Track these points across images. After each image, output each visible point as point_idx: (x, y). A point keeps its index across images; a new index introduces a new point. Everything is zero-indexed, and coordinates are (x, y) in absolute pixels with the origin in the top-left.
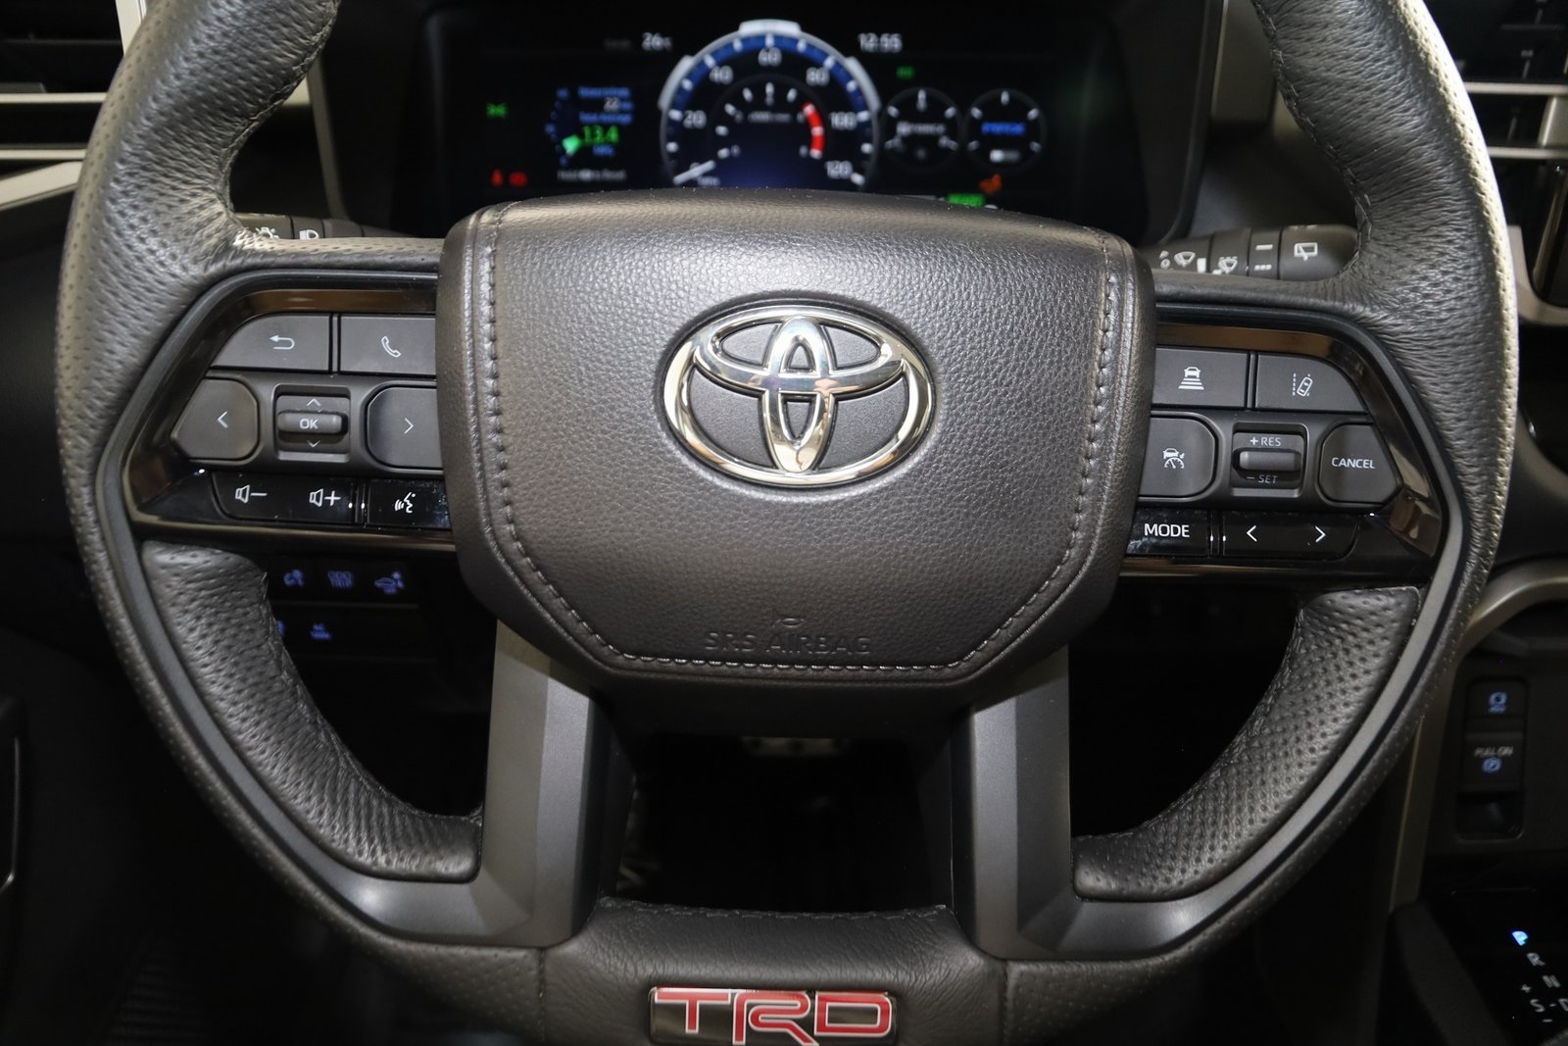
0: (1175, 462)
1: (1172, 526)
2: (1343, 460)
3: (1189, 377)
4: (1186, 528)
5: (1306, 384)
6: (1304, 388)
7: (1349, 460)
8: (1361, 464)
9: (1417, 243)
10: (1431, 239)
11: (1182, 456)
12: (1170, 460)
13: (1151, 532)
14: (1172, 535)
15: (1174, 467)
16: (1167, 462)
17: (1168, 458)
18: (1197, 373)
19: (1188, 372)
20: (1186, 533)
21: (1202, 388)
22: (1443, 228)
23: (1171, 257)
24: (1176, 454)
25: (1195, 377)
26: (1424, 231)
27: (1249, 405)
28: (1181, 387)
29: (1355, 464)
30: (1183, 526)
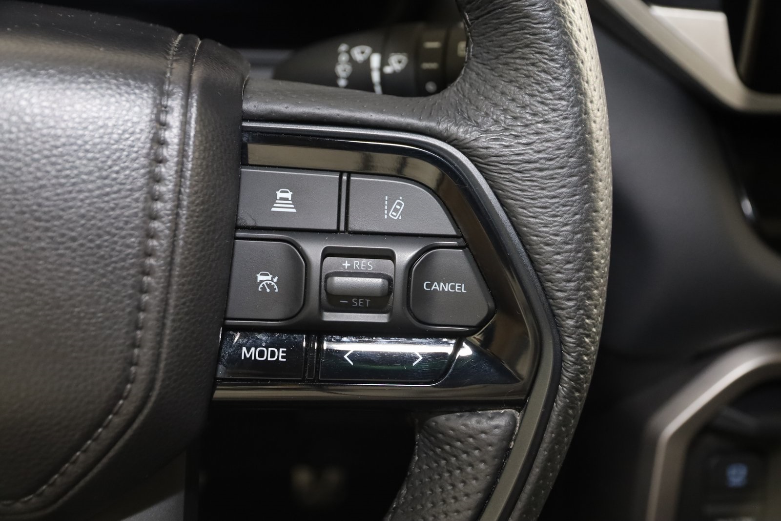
0: (269, 286)
1: (270, 349)
2: (436, 283)
3: (281, 199)
4: (283, 352)
5: (398, 207)
6: (396, 210)
7: (442, 284)
8: (453, 287)
9: (506, 64)
10: (518, 61)
11: (275, 280)
12: (264, 283)
13: (248, 356)
14: (269, 359)
15: (268, 290)
16: (261, 286)
17: (261, 281)
18: (289, 195)
19: (280, 195)
20: (283, 357)
21: (294, 210)
22: (526, 50)
23: (348, 52)
24: (269, 278)
25: (287, 199)
26: (511, 52)
27: (342, 228)
28: (273, 209)
29: (447, 288)
30: (281, 350)
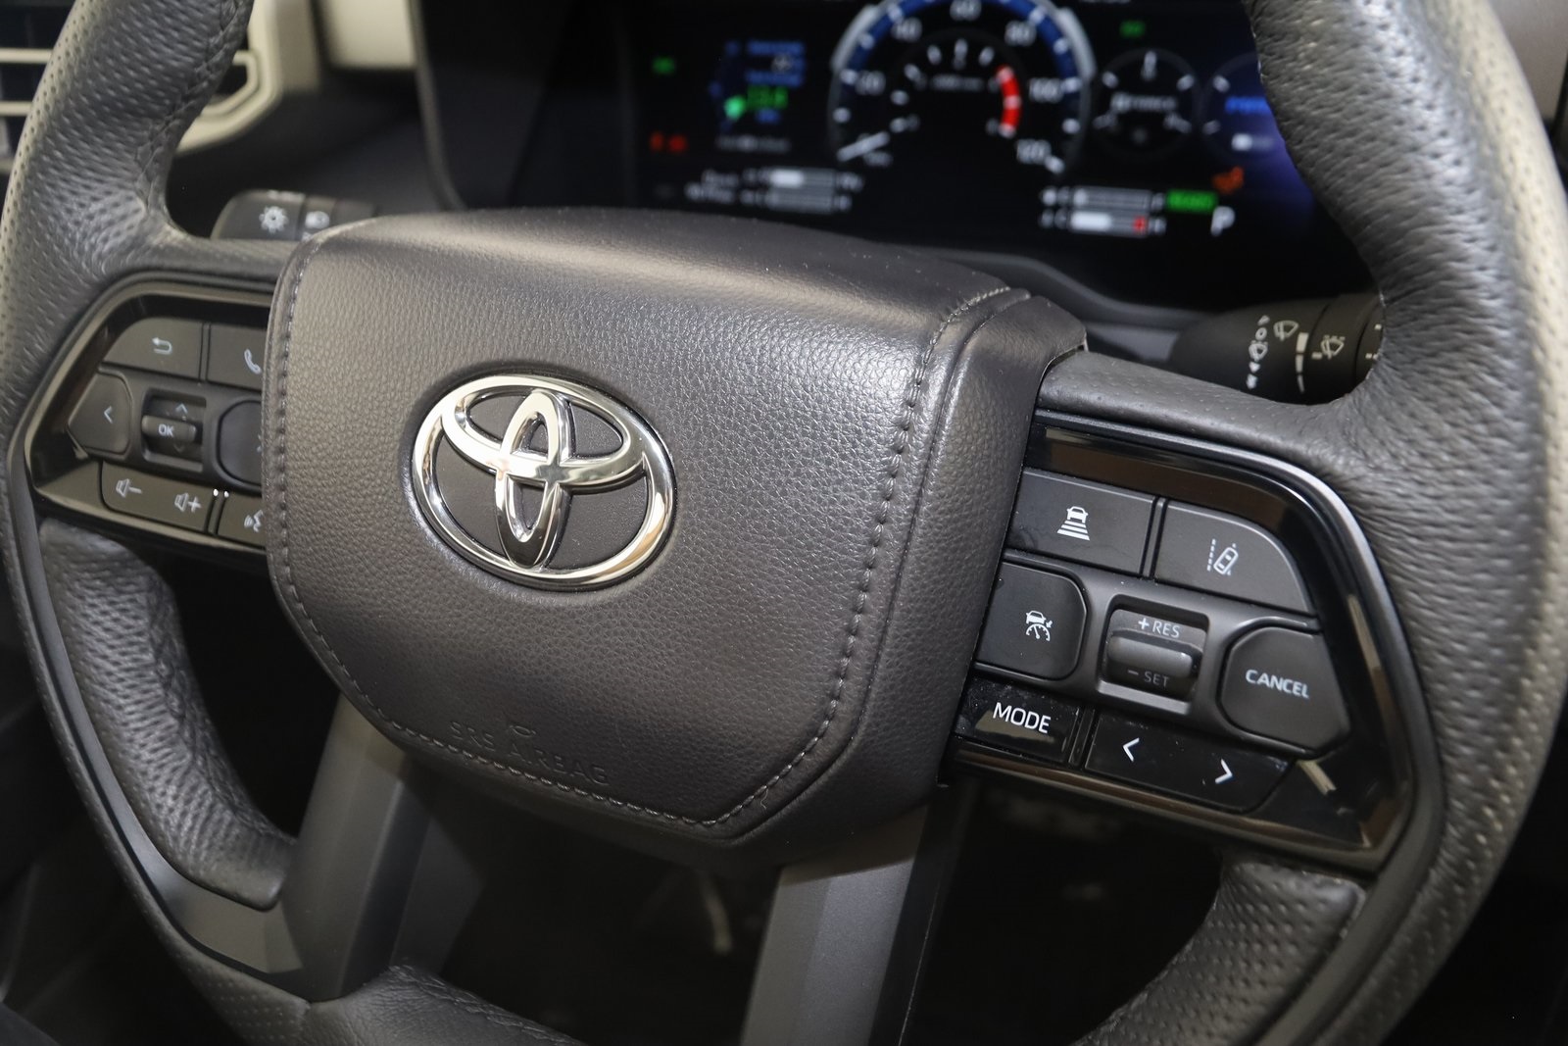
0: (1040, 631)
1: (1030, 713)
2: (1265, 675)
3: (1073, 520)
4: (1046, 721)
5: (1228, 558)
6: (1225, 562)
7: (1274, 678)
8: (1290, 687)
11: (1049, 625)
12: (1034, 626)
13: (1001, 715)
14: (1028, 725)
15: (1038, 637)
16: (1030, 629)
17: (1031, 623)
18: (1083, 516)
19: (1071, 514)
20: (1044, 727)
21: (1087, 538)
24: (1042, 620)
25: (1080, 521)
27: (1147, 572)
28: (1060, 532)
29: (1282, 685)
30: (1044, 717)
